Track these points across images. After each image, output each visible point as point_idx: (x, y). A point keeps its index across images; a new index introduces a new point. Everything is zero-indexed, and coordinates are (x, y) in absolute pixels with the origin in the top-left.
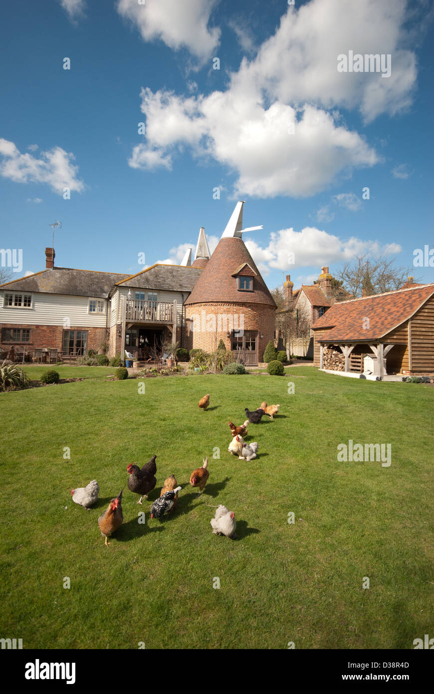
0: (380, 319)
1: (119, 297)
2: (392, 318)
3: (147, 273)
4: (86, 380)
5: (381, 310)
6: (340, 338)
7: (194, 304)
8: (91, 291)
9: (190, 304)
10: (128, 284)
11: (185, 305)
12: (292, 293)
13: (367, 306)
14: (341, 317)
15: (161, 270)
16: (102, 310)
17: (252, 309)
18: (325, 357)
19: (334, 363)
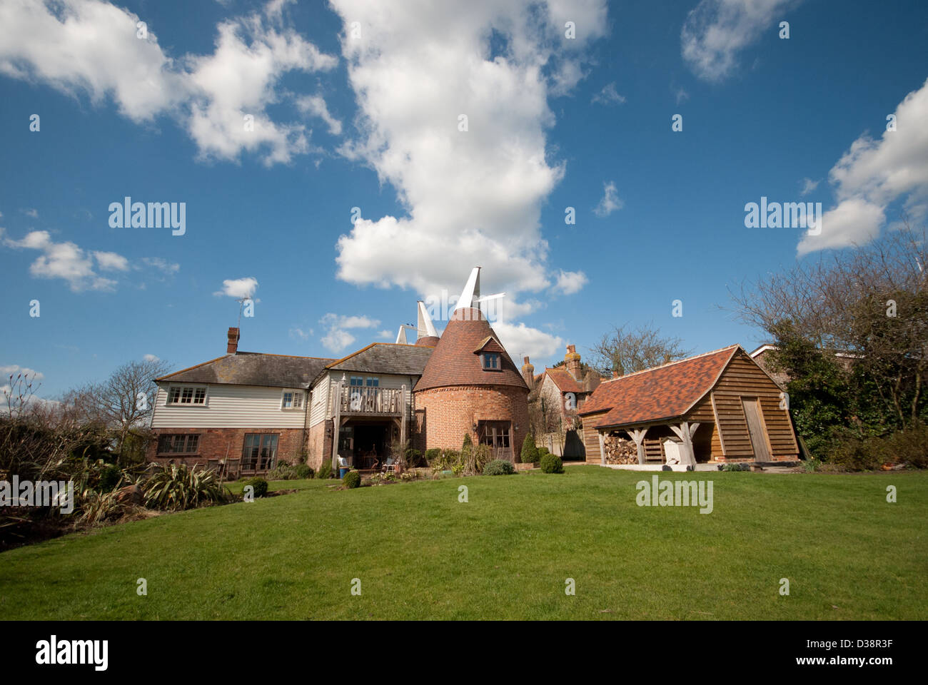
0: (672, 393)
1: (330, 384)
2: (688, 391)
3: (364, 353)
4: (301, 491)
5: (668, 383)
6: (625, 420)
7: (427, 389)
8: (287, 381)
9: (421, 391)
10: (342, 366)
11: (415, 392)
12: (532, 379)
13: (647, 380)
14: (615, 396)
15: (380, 350)
16: (300, 405)
17: (502, 393)
18: (607, 447)
19: (621, 455)
